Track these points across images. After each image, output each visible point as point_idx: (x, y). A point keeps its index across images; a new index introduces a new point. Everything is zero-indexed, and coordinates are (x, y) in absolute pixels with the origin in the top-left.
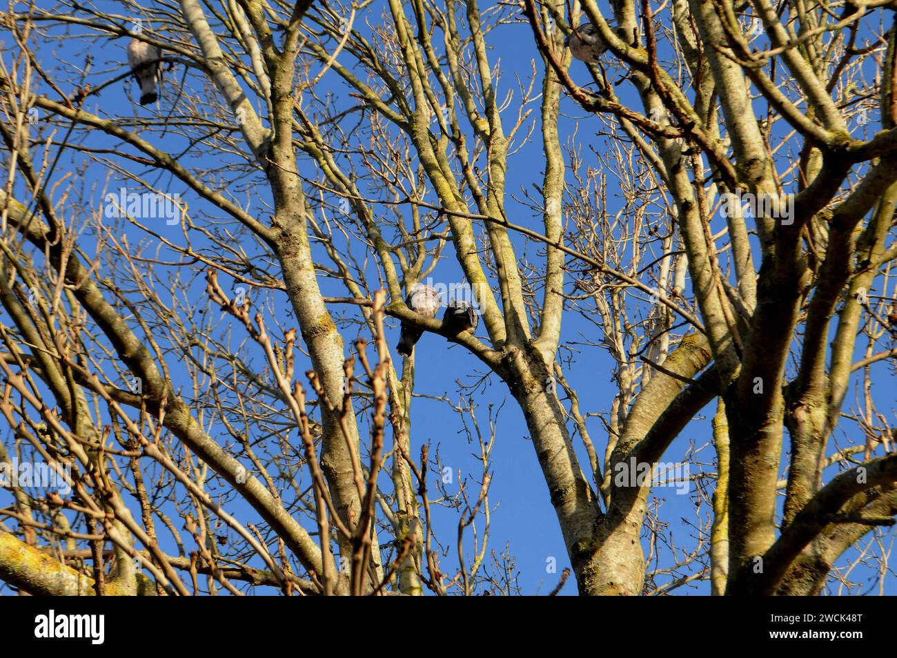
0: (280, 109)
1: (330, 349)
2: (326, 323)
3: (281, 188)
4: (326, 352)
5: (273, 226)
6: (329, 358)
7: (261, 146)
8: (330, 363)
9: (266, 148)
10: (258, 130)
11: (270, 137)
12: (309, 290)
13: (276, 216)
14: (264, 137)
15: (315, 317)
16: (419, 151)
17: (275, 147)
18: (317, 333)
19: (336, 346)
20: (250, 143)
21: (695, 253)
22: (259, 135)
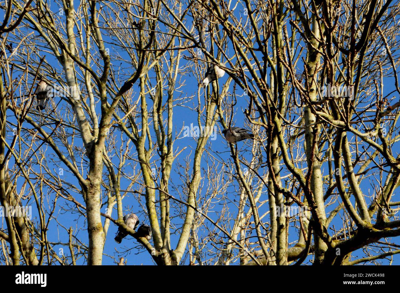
0: (103, 130)
1: (99, 238)
2: (100, 226)
3: (94, 164)
4: (97, 239)
5: (87, 179)
6: (97, 242)
7: (89, 143)
8: (97, 244)
9: (91, 145)
10: (89, 136)
11: (94, 141)
12: (96, 211)
13: (89, 175)
14: (91, 139)
15: (96, 223)
16: (139, 154)
17: (96, 146)
18: (95, 230)
19: (101, 238)
20: (84, 141)
21: (280, 247)
22: (89, 138)
